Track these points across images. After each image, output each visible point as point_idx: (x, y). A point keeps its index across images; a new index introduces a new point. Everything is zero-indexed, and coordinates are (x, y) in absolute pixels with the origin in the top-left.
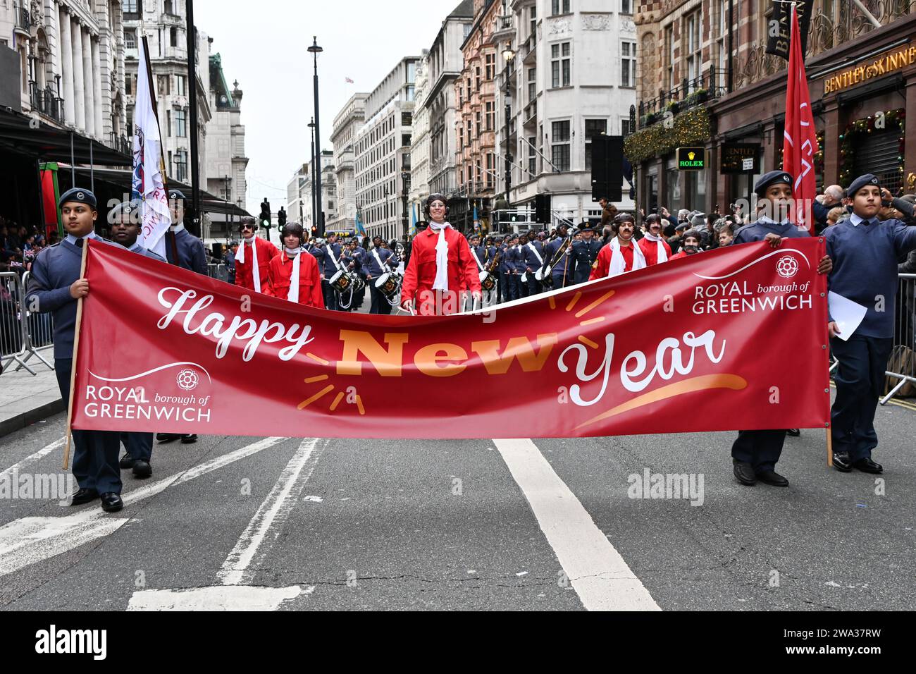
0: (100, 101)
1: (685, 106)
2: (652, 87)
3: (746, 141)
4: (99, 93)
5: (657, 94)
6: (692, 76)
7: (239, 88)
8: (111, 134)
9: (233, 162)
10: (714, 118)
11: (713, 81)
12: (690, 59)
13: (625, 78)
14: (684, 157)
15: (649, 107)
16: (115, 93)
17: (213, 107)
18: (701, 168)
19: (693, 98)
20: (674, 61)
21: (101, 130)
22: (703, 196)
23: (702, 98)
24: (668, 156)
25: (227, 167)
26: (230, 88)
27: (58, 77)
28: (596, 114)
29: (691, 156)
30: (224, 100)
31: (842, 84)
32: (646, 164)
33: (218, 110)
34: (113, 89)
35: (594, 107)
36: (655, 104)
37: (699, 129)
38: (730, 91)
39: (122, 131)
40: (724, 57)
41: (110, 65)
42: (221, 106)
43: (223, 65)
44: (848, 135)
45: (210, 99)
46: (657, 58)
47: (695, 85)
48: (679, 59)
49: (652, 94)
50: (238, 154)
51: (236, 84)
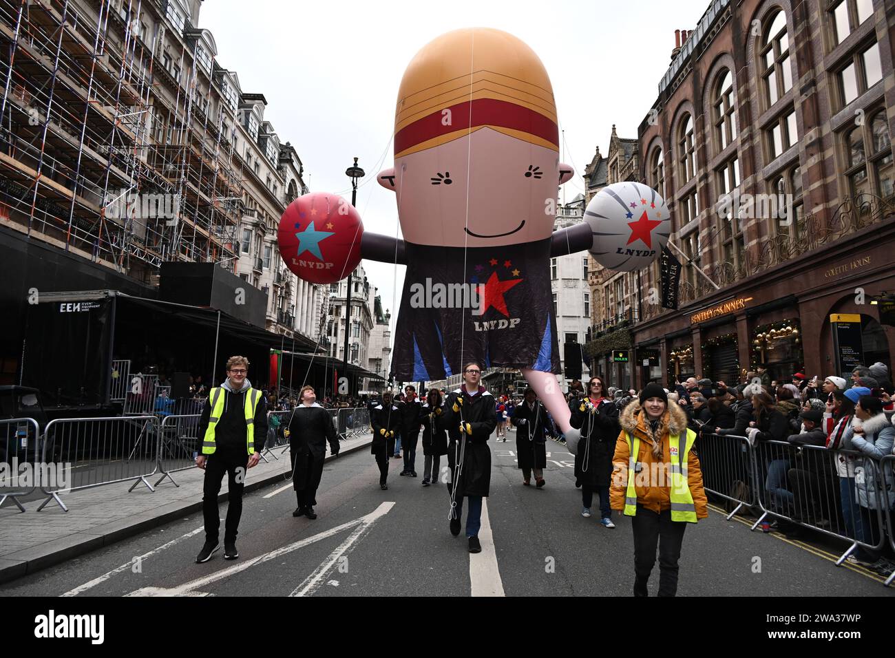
0: (315, 318)
1: (616, 328)
2: (599, 318)
3: (651, 348)
4: (314, 315)
5: (602, 321)
6: (620, 312)
7: (389, 313)
8: (319, 335)
9: (383, 350)
10: (632, 334)
11: (631, 315)
12: (619, 303)
13: (587, 312)
14: (617, 355)
15: (598, 328)
16: (323, 315)
17: (375, 322)
18: (627, 361)
19: (621, 324)
20: (610, 304)
21: (313, 333)
22: (629, 377)
23: (625, 324)
24: (609, 355)
25: (380, 353)
26: (384, 312)
27: (293, 306)
28: (571, 330)
29: (621, 355)
30: (381, 319)
31: (701, 319)
32: (598, 358)
33: (377, 324)
34: (322, 313)
35: (570, 327)
36: (601, 326)
37: (625, 341)
38: (641, 321)
39: (324, 333)
40: (637, 303)
41: (322, 301)
42: (379, 322)
43: (381, 302)
44: (707, 346)
45: (373, 318)
46: (601, 302)
47: (621, 317)
48: (613, 303)
49: (600, 321)
50: (386, 346)
51: (387, 311)
